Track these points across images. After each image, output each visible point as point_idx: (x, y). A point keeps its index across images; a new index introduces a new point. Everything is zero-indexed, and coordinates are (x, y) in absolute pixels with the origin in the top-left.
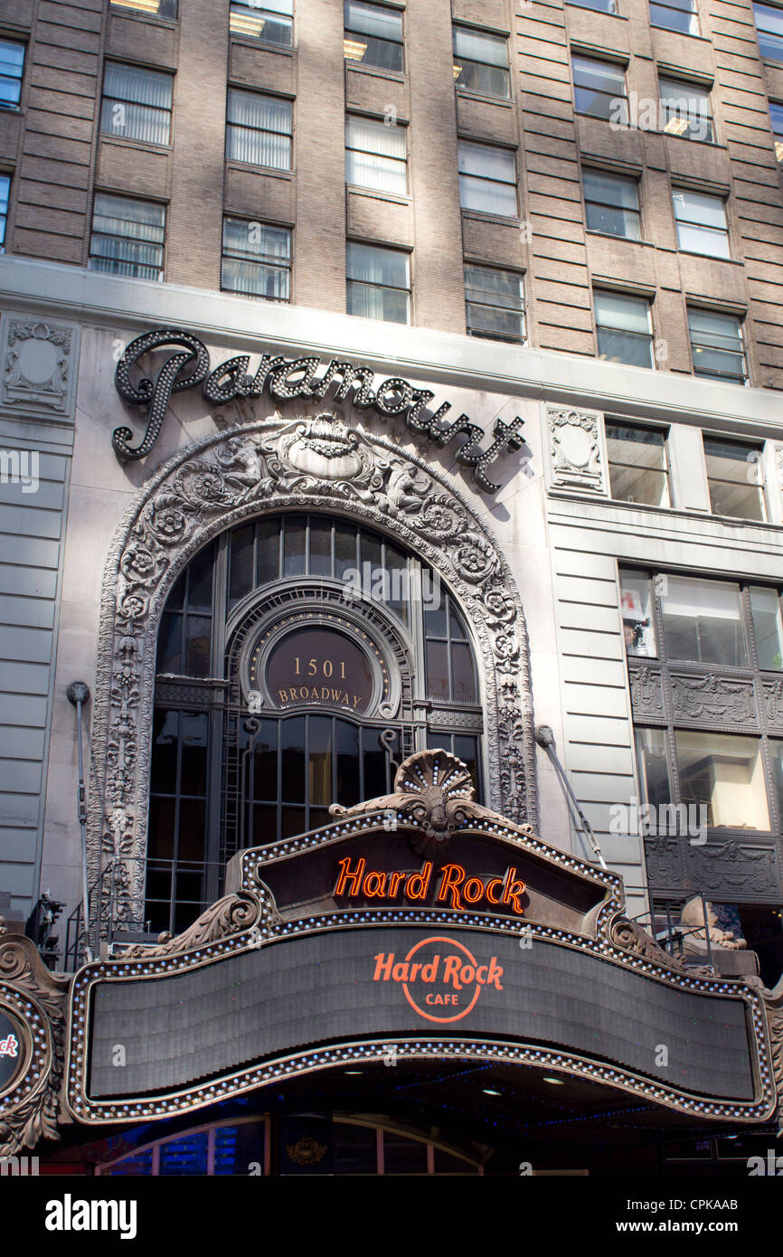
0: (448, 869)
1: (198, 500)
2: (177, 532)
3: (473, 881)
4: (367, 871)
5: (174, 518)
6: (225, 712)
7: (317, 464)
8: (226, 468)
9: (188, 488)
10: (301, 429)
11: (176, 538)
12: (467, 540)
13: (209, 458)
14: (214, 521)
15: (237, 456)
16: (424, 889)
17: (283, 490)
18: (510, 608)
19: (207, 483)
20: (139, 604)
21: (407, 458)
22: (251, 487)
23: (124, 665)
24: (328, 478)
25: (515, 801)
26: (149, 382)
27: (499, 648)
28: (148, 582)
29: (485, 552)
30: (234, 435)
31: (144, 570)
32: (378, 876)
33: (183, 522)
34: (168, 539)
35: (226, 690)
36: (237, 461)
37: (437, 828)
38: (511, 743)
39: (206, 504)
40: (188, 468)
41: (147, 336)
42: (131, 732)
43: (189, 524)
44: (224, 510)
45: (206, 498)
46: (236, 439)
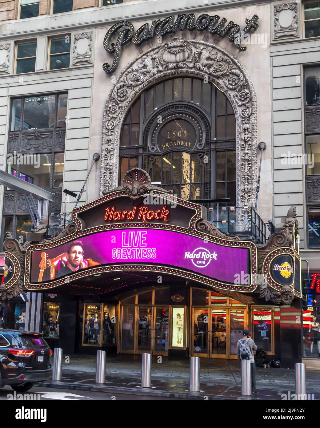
0: (142, 208)
1: (131, 82)
2: (124, 96)
3: (150, 212)
4: (115, 212)
5: (123, 91)
6: (143, 155)
7: (172, 58)
8: (141, 68)
9: (128, 79)
10: (166, 46)
11: (124, 98)
12: (232, 73)
13: (135, 67)
14: (137, 89)
15: (144, 63)
16: (133, 216)
17: (161, 71)
18: (248, 97)
19: (134, 76)
20: (113, 124)
21: (209, 46)
22: (149, 73)
23: (108, 145)
24: (177, 62)
25: (246, 173)
26: (114, 44)
27: (243, 114)
28: (115, 116)
29: (239, 77)
30: (144, 55)
31: (114, 112)
32: (118, 213)
33: (127, 92)
34: (121, 99)
35: (143, 148)
36: (144, 64)
37: (134, 195)
38: (246, 151)
39: (133, 83)
40: (128, 72)
41: (113, 27)
42: (110, 167)
43: (128, 92)
44: (140, 84)
45: (133, 81)
46: (144, 57)
